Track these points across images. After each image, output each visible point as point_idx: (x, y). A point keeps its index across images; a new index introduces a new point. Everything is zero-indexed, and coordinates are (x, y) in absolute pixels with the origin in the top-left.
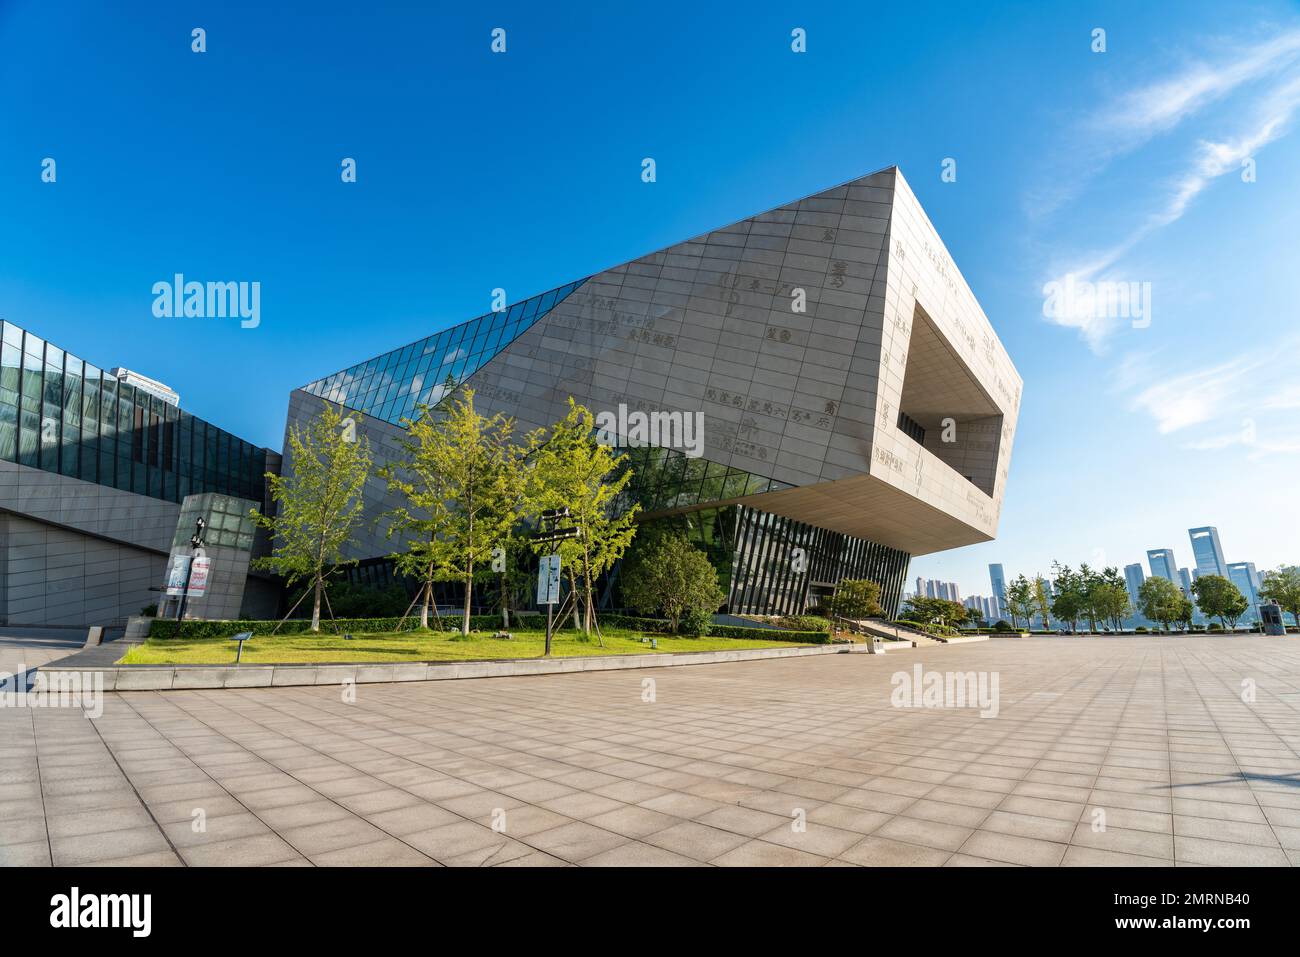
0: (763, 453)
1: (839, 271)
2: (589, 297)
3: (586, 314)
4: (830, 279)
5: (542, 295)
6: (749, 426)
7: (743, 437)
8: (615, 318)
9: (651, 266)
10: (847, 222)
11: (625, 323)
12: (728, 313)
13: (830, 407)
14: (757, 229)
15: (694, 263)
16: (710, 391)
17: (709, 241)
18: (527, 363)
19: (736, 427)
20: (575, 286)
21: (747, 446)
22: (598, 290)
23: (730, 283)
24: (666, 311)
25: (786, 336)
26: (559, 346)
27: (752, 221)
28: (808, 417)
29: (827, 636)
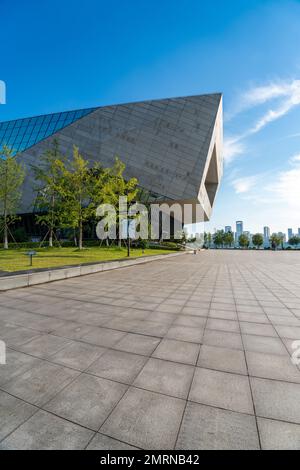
0: (164, 187)
1: (198, 126)
2: (99, 116)
3: (97, 122)
4: (195, 129)
5: (76, 111)
6: (160, 177)
7: (157, 181)
8: (111, 127)
9: (127, 109)
10: (204, 109)
11: (115, 130)
12: (157, 134)
13: (188, 174)
14: (171, 103)
15: (145, 111)
16: (147, 162)
17: (152, 104)
18: (69, 140)
19: (155, 177)
20: (93, 110)
21: (158, 184)
22: (103, 113)
23: (159, 122)
24: (133, 128)
25: (176, 146)
26: (84, 134)
27: (169, 100)
28: (180, 177)
29: (179, 248)
